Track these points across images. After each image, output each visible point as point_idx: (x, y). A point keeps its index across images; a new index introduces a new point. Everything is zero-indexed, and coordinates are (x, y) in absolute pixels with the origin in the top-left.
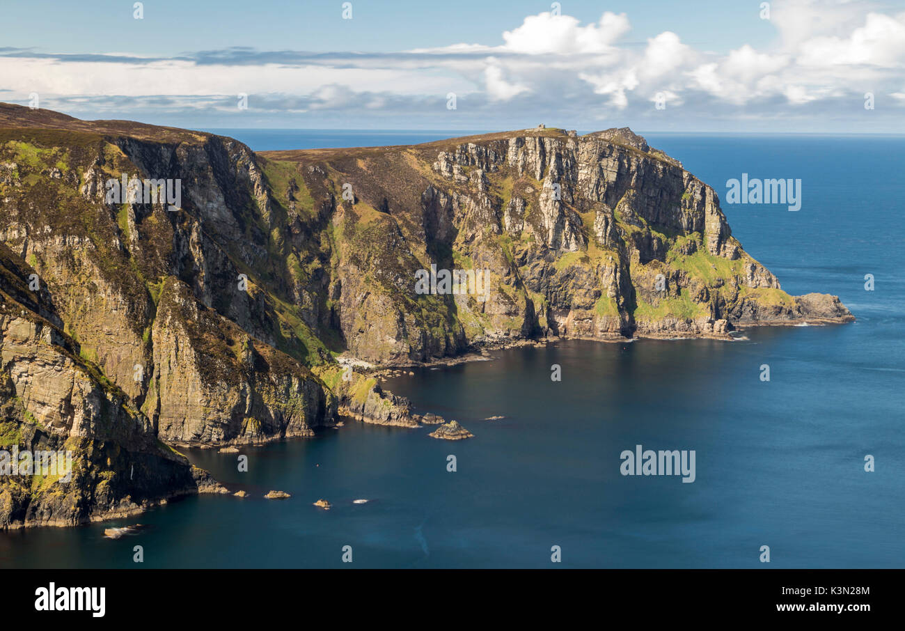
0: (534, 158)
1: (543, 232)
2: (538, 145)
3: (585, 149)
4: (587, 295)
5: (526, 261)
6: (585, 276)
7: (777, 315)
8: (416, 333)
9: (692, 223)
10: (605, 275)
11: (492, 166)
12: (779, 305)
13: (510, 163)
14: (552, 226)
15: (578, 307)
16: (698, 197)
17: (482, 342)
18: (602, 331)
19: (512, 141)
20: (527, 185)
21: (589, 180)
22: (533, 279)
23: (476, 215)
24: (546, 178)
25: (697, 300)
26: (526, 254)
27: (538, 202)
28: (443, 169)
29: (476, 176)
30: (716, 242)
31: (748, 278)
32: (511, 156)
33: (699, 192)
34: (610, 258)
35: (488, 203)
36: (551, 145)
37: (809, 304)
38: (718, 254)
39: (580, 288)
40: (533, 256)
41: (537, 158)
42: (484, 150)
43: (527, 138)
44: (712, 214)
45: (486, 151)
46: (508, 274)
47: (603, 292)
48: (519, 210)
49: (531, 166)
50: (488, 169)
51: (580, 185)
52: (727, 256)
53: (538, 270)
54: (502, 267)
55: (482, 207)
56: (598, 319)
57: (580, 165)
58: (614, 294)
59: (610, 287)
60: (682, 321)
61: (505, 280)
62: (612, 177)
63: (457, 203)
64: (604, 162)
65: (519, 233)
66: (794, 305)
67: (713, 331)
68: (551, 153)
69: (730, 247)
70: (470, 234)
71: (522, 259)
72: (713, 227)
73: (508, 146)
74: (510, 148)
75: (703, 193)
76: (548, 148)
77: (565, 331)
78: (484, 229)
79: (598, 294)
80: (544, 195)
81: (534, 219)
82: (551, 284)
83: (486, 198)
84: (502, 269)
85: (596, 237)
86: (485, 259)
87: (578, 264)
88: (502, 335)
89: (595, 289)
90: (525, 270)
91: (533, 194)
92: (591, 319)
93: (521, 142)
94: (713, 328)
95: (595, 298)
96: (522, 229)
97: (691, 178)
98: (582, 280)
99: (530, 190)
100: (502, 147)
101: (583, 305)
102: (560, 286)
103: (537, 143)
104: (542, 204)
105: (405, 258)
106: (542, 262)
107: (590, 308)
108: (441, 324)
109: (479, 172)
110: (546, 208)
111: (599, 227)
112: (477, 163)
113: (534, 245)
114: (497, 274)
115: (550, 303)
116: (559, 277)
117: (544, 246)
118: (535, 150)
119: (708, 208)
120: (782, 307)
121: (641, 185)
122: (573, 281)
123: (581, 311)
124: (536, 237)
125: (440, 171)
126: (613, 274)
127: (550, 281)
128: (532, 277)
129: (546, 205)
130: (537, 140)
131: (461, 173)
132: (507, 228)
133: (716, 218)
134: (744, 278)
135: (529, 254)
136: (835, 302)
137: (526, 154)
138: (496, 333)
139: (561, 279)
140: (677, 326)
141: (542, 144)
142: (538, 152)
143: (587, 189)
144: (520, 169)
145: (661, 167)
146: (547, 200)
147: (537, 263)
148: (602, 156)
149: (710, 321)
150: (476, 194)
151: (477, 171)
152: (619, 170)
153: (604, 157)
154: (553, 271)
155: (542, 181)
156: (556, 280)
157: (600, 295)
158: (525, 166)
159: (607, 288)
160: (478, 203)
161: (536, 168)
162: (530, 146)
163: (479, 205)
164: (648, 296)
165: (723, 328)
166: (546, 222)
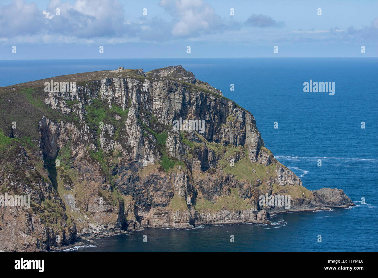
0: (120, 94)
1: (129, 149)
2: (122, 84)
3: (158, 86)
4: (164, 196)
5: (117, 172)
6: (161, 181)
7: (300, 205)
8: (41, 228)
9: (236, 139)
10: (176, 180)
11: (89, 100)
12: (302, 197)
13: (102, 98)
14: (136, 144)
15: (158, 205)
16: (241, 119)
17: (88, 234)
18: (176, 222)
19: (103, 81)
20: (116, 114)
21: (161, 110)
22: (124, 184)
23: (78, 138)
24: (130, 109)
25: (244, 196)
26: (117, 166)
27: (125, 127)
28: (53, 104)
29: (77, 108)
30: (255, 152)
31: (279, 179)
32: (103, 92)
33: (241, 116)
34: (180, 168)
35: (87, 128)
36: (132, 84)
37: (323, 196)
38: (257, 161)
39: (158, 191)
40: (122, 168)
41: (123, 94)
42: (82, 88)
43: (114, 79)
44: (251, 132)
45: (84, 89)
46: (105, 182)
47: (176, 193)
48: (111, 133)
49: (118, 99)
50: (86, 103)
51: (155, 113)
52: (263, 162)
53: (127, 177)
54: (100, 177)
55: (83, 131)
56: (173, 213)
57: (154, 98)
58: (184, 194)
59: (180, 189)
60: (234, 212)
61: (102, 186)
62: (178, 107)
63: (63, 129)
64: (172, 96)
65: (111, 151)
66: (313, 197)
67: (256, 219)
68: (132, 89)
69: (265, 157)
70: (74, 152)
71: (114, 170)
72: (252, 141)
73: (99, 85)
74: (102, 87)
75: (244, 116)
76: (130, 86)
77: (148, 222)
78: (85, 148)
79: (172, 195)
80: (128, 122)
81: (122, 139)
82: (137, 188)
83: (86, 125)
84: (100, 178)
85: (168, 152)
86: (87, 171)
87: (156, 172)
88: (102, 228)
89: (169, 191)
90: (117, 178)
91: (120, 120)
92: (167, 213)
93: (110, 82)
94: (256, 217)
95: (170, 198)
96: (114, 147)
97: (235, 106)
98: (159, 184)
99: (118, 118)
100: (96, 86)
101: (161, 203)
102: (143, 189)
103: (122, 83)
104: (127, 128)
105: (30, 172)
106: (129, 172)
107: (166, 205)
108: (59, 221)
109: (80, 105)
110: (131, 131)
111: (170, 144)
112: (77, 98)
113: (123, 159)
114: (96, 182)
115: (136, 203)
116: (142, 183)
117: (131, 160)
118: (121, 88)
119: (248, 128)
120: (304, 200)
121: (199, 112)
122: (153, 185)
123: (159, 207)
124: (124, 153)
125: (50, 105)
126: (182, 179)
127: (135, 186)
128: (122, 183)
129: (130, 129)
130: (122, 80)
131: (66, 107)
132: (102, 147)
133: (254, 135)
134: (276, 179)
135: (119, 166)
136: (341, 194)
137: (114, 90)
138: (98, 227)
139: (144, 185)
140: (230, 216)
141: (126, 83)
142: (123, 89)
143: (160, 116)
144: (110, 102)
145: (213, 98)
146: (131, 125)
147: (125, 173)
148: (170, 91)
149: (254, 212)
150: (78, 121)
151: (78, 105)
152: (183, 101)
153: (171, 92)
154: (137, 179)
155: (127, 110)
156: (140, 185)
157: (173, 195)
158: (114, 100)
159: (178, 190)
160: (80, 128)
161: (122, 101)
162: (117, 85)
163: (80, 131)
164: (208, 195)
165: (264, 216)
166: (131, 141)
